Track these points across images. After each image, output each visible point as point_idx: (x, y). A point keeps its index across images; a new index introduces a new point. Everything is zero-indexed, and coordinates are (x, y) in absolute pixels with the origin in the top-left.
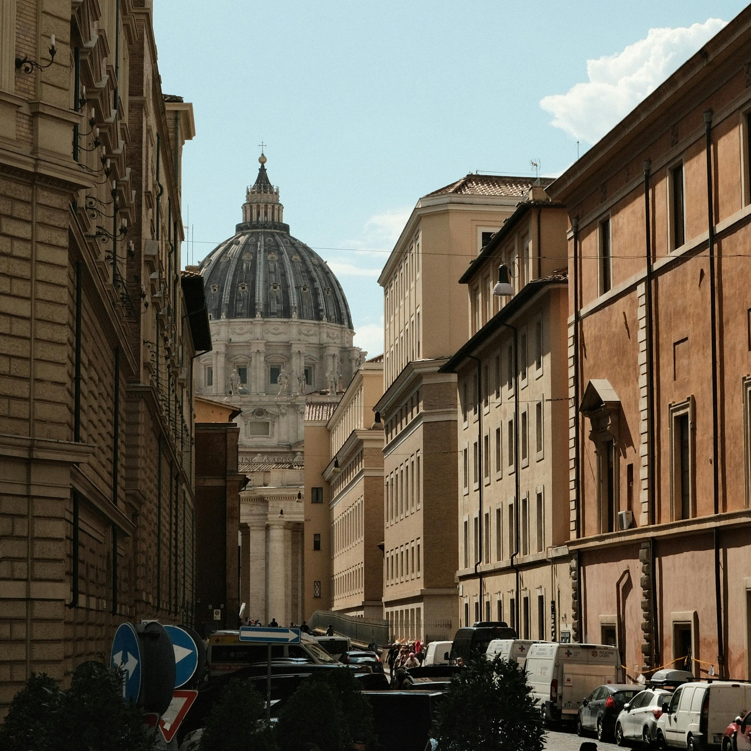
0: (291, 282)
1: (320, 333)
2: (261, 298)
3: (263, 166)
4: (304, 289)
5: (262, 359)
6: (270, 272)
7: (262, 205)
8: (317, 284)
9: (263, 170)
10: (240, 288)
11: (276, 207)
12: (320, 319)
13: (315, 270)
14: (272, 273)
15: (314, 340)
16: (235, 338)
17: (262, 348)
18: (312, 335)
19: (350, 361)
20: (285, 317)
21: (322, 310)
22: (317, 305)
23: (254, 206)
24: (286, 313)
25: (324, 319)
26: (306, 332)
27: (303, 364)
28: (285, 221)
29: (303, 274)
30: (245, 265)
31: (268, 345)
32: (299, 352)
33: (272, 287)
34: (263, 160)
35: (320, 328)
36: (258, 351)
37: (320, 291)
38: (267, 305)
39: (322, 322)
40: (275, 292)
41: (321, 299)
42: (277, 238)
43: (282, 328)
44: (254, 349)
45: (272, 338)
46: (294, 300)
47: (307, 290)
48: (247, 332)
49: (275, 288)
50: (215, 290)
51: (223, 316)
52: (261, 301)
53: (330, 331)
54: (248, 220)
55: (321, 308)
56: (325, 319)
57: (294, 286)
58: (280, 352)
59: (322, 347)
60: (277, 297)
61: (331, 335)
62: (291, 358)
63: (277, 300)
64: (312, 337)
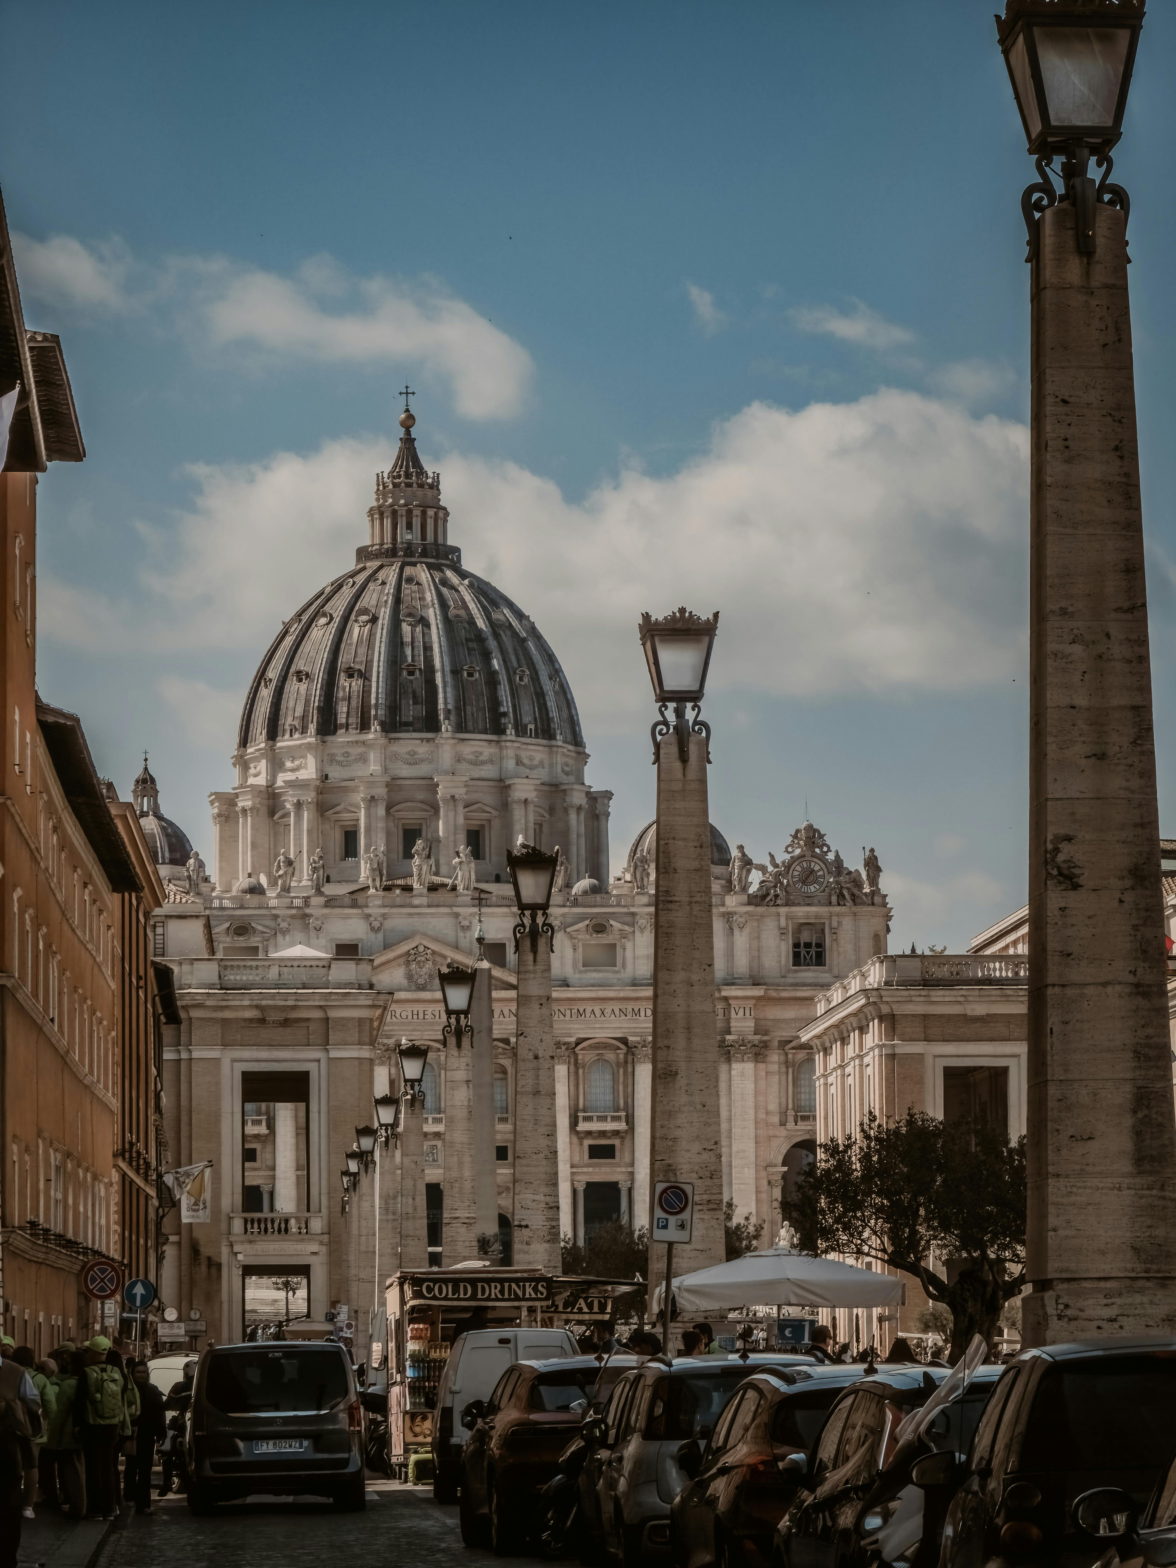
0: (445, 662)
1: (501, 758)
2: (382, 695)
3: (408, 432)
4: (470, 675)
5: (380, 812)
6: (402, 643)
7: (402, 511)
8: (497, 664)
9: (408, 442)
10: (345, 676)
11: (431, 512)
12: (500, 731)
14: (407, 644)
15: (489, 771)
16: (335, 774)
17: (381, 791)
18: (484, 763)
19: (566, 810)
20: (429, 730)
21: (505, 714)
22: (495, 702)
23: (387, 513)
24: (431, 724)
25: (508, 732)
26: (471, 757)
27: (461, 820)
28: (450, 542)
29: (471, 645)
30: (356, 631)
31: (393, 784)
32: (453, 797)
33: (405, 673)
35: (501, 748)
36: (373, 797)
37: (503, 677)
38: (394, 708)
39: (504, 738)
40: (411, 681)
41: (504, 692)
43: (423, 750)
44: (364, 794)
45: (403, 771)
46: (445, 698)
47: (477, 675)
48: (356, 761)
49: (411, 673)
50: (300, 681)
51: (312, 731)
52: (382, 701)
53: (524, 755)
54: (378, 541)
55: (502, 710)
56: (510, 729)
58: (418, 797)
59: (502, 786)
60: (414, 692)
61: (526, 761)
62: (436, 809)
63: (415, 697)
64: (485, 767)
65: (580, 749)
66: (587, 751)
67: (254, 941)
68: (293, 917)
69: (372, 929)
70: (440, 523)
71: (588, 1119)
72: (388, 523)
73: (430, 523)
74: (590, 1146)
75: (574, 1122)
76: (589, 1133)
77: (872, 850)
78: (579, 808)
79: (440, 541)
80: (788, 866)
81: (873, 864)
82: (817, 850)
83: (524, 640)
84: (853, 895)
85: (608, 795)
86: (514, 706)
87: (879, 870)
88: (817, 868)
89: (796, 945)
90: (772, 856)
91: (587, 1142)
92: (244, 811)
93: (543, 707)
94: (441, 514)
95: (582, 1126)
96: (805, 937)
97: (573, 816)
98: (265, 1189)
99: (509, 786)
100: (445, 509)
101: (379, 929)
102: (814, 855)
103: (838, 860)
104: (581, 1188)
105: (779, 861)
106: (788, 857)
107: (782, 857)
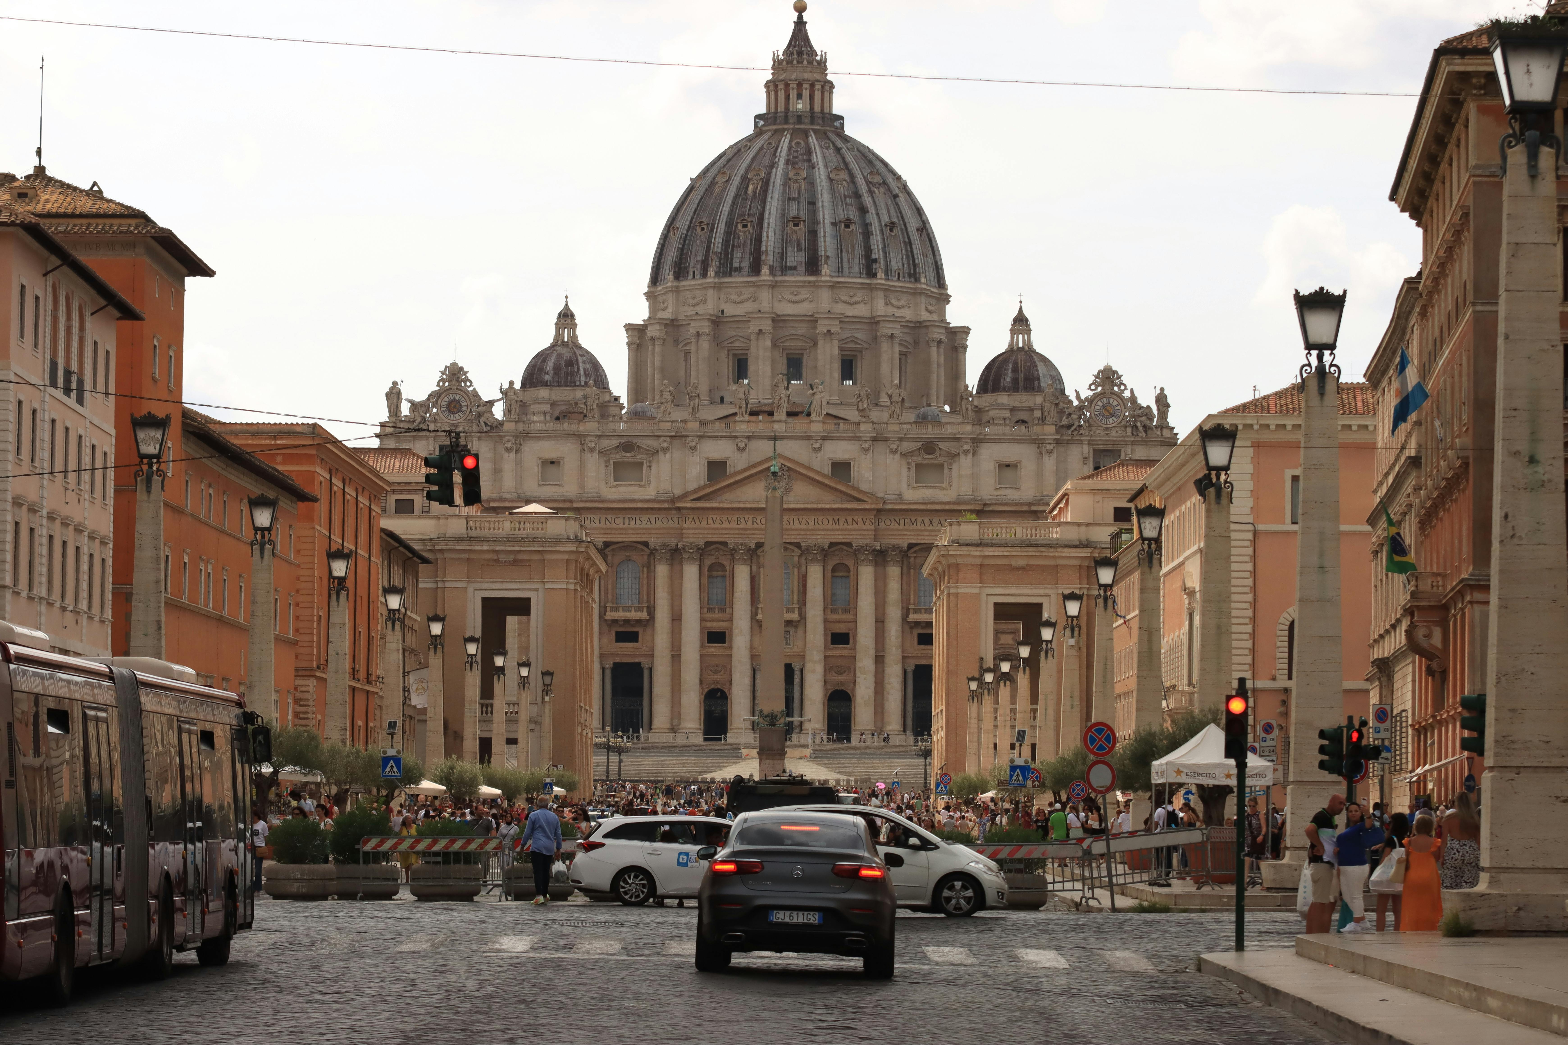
0: (826, 215)
1: (872, 299)
2: (771, 243)
3: (800, 17)
4: (847, 227)
5: (769, 343)
6: (789, 199)
7: (793, 85)
8: (872, 217)
9: (800, 25)
10: (740, 226)
11: (818, 86)
12: (870, 275)
13: (871, 192)
14: (794, 199)
15: (862, 310)
16: (730, 310)
17: (767, 326)
18: (858, 303)
19: (927, 344)
20: (810, 273)
21: (875, 261)
22: (868, 250)
23: (781, 86)
24: (812, 267)
25: (879, 276)
26: (846, 298)
27: (836, 351)
28: (836, 111)
29: (848, 200)
30: (751, 187)
31: (777, 320)
32: (829, 331)
33: (791, 225)
34: (800, 7)
35: (872, 290)
36: (760, 331)
37: (875, 228)
38: (781, 255)
39: (875, 281)
40: (796, 232)
41: (876, 241)
42: (813, 140)
43: (805, 292)
44: (753, 328)
45: (787, 309)
46: (827, 245)
47: (853, 227)
48: (748, 299)
49: (796, 225)
50: (703, 229)
51: (711, 273)
52: (771, 248)
53: (892, 297)
54: (773, 110)
55: (874, 257)
56: (881, 274)
57: (828, 221)
58: (801, 332)
59: (873, 323)
60: (798, 241)
61: (893, 302)
62: (815, 343)
63: (799, 245)
64: (858, 306)
65: (942, 291)
66: (949, 292)
67: (640, 457)
68: (671, 437)
69: (739, 449)
70: (826, 94)
71: (916, 611)
72: (781, 95)
73: (817, 95)
74: (914, 635)
75: (905, 614)
76: (914, 624)
77: (1162, 389)
78: (940, 342)
79: (826, 110)
80: (1091, 400)
81: (1162, 400)
82: (1116, 388)
83: (896, 196)
84: (1145, 426)
85: (965, 331)
86: (885, 253)
87: (1168, 406)
88: (1115, 403)
90: (1077, 393)
91: (917, 631)
92: (653, 339)
93: (911, 255)
94: (827, 87)
95: (910, 619)
96: (1105, 462)
97: (934, 349)
98: (646, 666)
99: (878, 322)
100: (830, 83)
101: (743, 449)
102: (1113, 393)
103: (1133, 398)
104: (910, 668)
105: (1083, 397)
106: (1091, 393)
107: (1086, 394)
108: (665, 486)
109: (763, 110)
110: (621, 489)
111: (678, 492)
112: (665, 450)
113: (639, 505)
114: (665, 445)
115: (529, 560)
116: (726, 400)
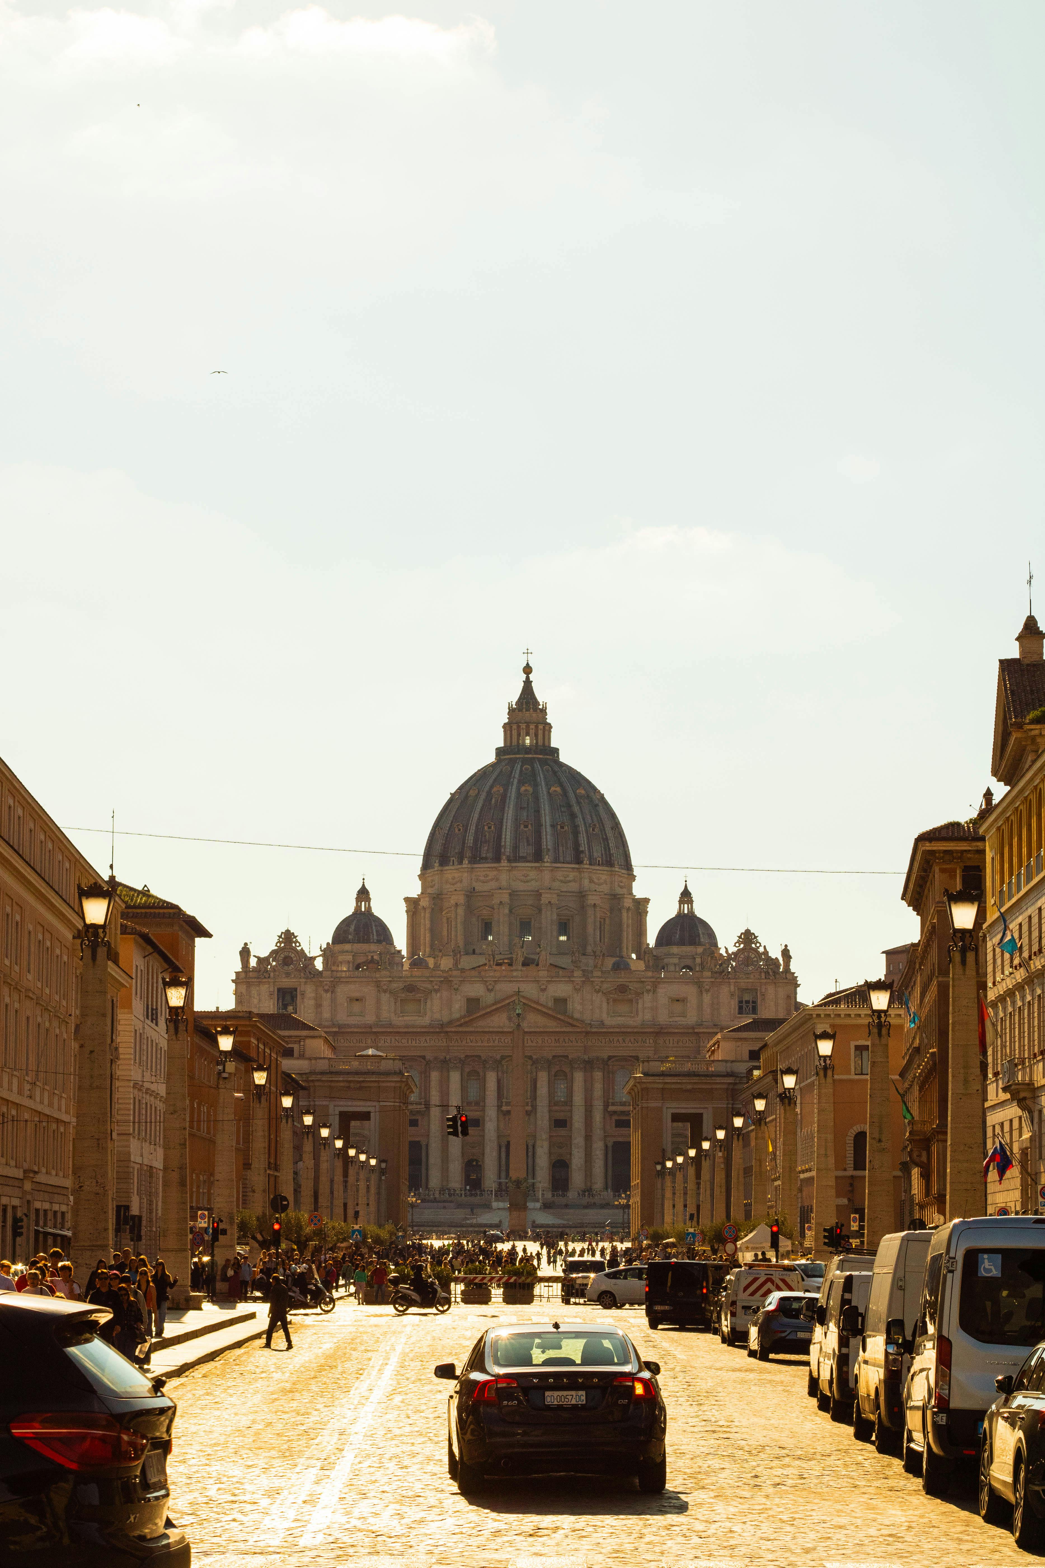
0: (546, 819)
1: (581, 879)
2: (508, 840)
3: (528, 678)
4: (562, 827)
5: (507, 911)
6: (521, 808)
7: (523, 726)
8: (579, 821)
9: (528, 684)
10: (486, 828)
11: (541, 727)
12: (579, 861)
13: (579, 803)
14: (524, 808)
15: (574, 887)
16: (479, 887)
17: (506, 898)
18: (570, 881)
19: (620, 910)
20: (536, 861)
21: (582, 852)
22: (577, 845)
23: (515, 727)
24: (538, 857)
26: (561, 878)
27: (555, 917)
28: (553, 744)
29: (563, 809)
30: (493, 800)
31: (513, 894)
32: (550, 902)
33: (522, 826)
34: (528, 670)
35: (580, 872)
36: (501, 902)
37: (582, 828)
38: (516, 848)
39: (582, 866)
40: (526, 832)
41: (583, 839)
42: (537, 766)
43: (533, 874)
44: (496, 901)
45: (520, 886)
46: (548, 840)
47: (566, 828)
48: (492, 880)
49: (526, 826)
50: (459, 830)
51: (466, 861)
52: (508, 844)
53: (594, 877)
54: (508, 744)
55: (581, 849)
56: (586, 861)
57: (548, 824)
58: (530, 902)
59: (582, 895)
60: (527, 838)
61: (596, 880)
62: (540, 911)
63: (528, 841)
64: (570, 884)
65: (630, 872)
66: (635, 873)
67: (419, 996)
68: (441, 982)
69: (488, 990)
70: (546, 733)
71: (613, 1104)
72: (515, 733)
73: (540, 733)
74: (616, 1120)
75: (606, 1105)
76: (615, 1112)
77: (786, 946)
78: (628, 909)
79: (547, 744)
80: (736, 954)
81: (786, 953)
82: (753, 946)
83: (597, 805)
84: (774, 972)
85: (647, 901)
86: (589, 847)
87: (790, 957)
88: (753, 956)
89: (741, 1002)
90: (726, 949)
91: (615, 1117)
92: (424, 909)
93: (607, 848)
94: (547, 728)
95: (611, 1108)
96: (747, 997)
97: (625, 914)
98: (424, 1143)
99: (584, 896)
100: (550, 724)
101: (492, 990)
102: (752, 949)
103: (766, 952)
104: (610, 1144)
105: (730, 952)
106: (735, 949)
107: (732, 949)
108: (437, 1016)
109: (501, 744)
110: (405, 1018)
111: (446, 1019)
112: (437, 991)
113: (419, 1030)
114: (436, 987)
115: (370, 1087)
116: (476, 951)
